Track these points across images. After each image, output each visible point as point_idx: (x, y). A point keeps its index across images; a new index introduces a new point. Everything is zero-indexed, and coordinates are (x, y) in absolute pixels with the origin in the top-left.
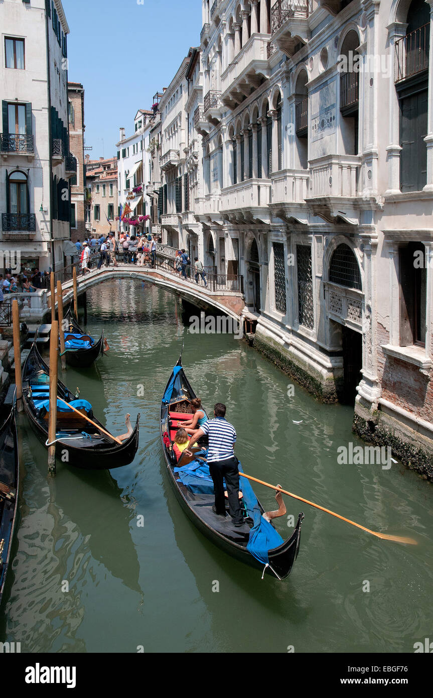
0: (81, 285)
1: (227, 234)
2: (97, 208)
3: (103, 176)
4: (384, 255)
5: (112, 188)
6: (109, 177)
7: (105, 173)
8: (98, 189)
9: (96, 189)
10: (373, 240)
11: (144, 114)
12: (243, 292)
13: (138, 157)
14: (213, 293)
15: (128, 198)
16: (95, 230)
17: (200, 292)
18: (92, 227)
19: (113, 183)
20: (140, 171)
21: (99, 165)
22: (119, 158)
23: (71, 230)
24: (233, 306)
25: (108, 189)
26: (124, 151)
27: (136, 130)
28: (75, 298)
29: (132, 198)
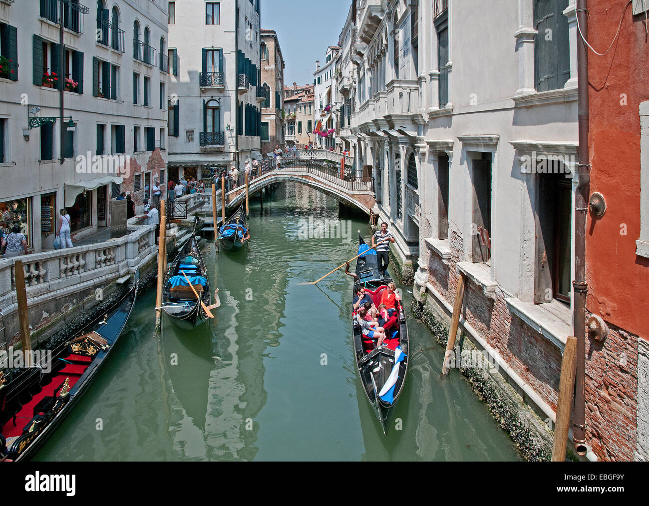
0: (251, 186)
1: (368, 144)
2: (300, 124)
3: (305, 99)
4: (429, 162)
5: (310, 108)
6: (309, 99)
7: (306, 96)
8: (301, 109)
9: (299, 109)
10: (421, 150)
11: (333, 49)
12: (374, 192)
13: (328, 83)
14: (351, 192)
15: (321, 116)
16: (298, 142)
17: (341, 191)
18: (296, 139)
19: (311, 104)
20: (329, 93)
21: (303, 90)
22: (315, 85)
23: (261, 143)
24: (366, 203)
25: (308, 108)
26: (319, 79)
27: (327, 62)
28: (247, 197)
29: (324, 116)
